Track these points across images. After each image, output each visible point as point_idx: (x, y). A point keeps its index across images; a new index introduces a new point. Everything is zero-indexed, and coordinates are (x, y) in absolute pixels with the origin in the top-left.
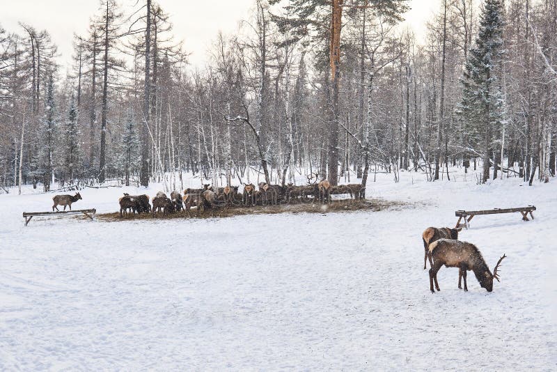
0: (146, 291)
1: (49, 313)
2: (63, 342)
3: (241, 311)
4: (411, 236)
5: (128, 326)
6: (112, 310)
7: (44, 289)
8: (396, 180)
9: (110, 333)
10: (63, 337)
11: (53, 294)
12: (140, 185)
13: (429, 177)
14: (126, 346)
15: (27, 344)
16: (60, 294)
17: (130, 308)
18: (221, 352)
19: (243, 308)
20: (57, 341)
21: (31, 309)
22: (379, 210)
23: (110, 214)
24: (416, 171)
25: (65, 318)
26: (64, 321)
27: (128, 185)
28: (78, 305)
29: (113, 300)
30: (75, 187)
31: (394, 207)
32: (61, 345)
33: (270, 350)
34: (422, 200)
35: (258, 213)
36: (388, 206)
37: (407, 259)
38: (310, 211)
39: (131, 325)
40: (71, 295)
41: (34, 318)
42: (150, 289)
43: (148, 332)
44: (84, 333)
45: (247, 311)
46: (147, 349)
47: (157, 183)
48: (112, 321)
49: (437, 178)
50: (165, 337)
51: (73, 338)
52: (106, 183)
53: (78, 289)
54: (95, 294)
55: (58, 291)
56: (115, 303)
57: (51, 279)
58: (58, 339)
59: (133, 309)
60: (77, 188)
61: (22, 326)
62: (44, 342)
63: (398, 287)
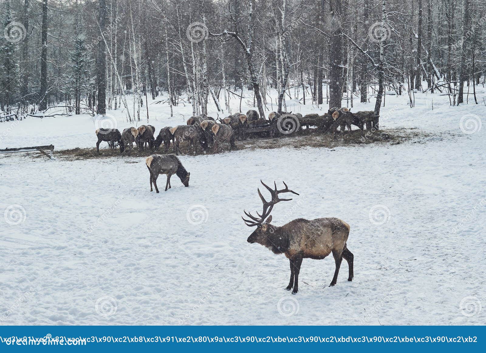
0: (147, 247)
1: (37, 274)
2: (67, 310)
3: (266, 269)
4: (447, 176)
5: (138, 289)
6: (113, 270)
7: (22, 246)
8: (411, 103)
9: (119, 297)
10: (65, 303)
11: (34, 252)
12: (95, 113)
13: (452, 100)
14: (145, 313)
15: (24, 313)
16: (43, 252)
17: (133, 268)
18: (258, 319)
19: (267, 265)
20: (60, 309)
21: (12, 270)
22: (398, 143)
23: (68, 150)
24: (432, 92)
25: (60, 280)
26: (59, 284)
27: (78, 112)
28: (69, 264)
29: (110, 258)
30: (14, 117)
31: (416, 139)
32: (65, 313)
33: (314, 315)
34: (448, 129)
35: (253, 149)
36: (408, 138)
37: (450, 205)
38: (315, 146)
39: (141, 288)
40: (57, 253)
41: (21, 282)
42: (150, 244)
43: (164, 296)
44: (88, 298)
45: (273, 269)
46: (169, 316)
47: (113, 111)
48: (116, 283)
49: (461, 100)
50: (186, 301)
51: (77, 304)
52: (50, 111)
53: (63, 245)
54: (86, 251)
55: (40, 248)
56: (113, 261)
57: (26, 233)
58: (60, 306)
59: (138, 269)
60: (17, 117)
61: (10, 292)
62: (44, 310)
63: (446, 239)
